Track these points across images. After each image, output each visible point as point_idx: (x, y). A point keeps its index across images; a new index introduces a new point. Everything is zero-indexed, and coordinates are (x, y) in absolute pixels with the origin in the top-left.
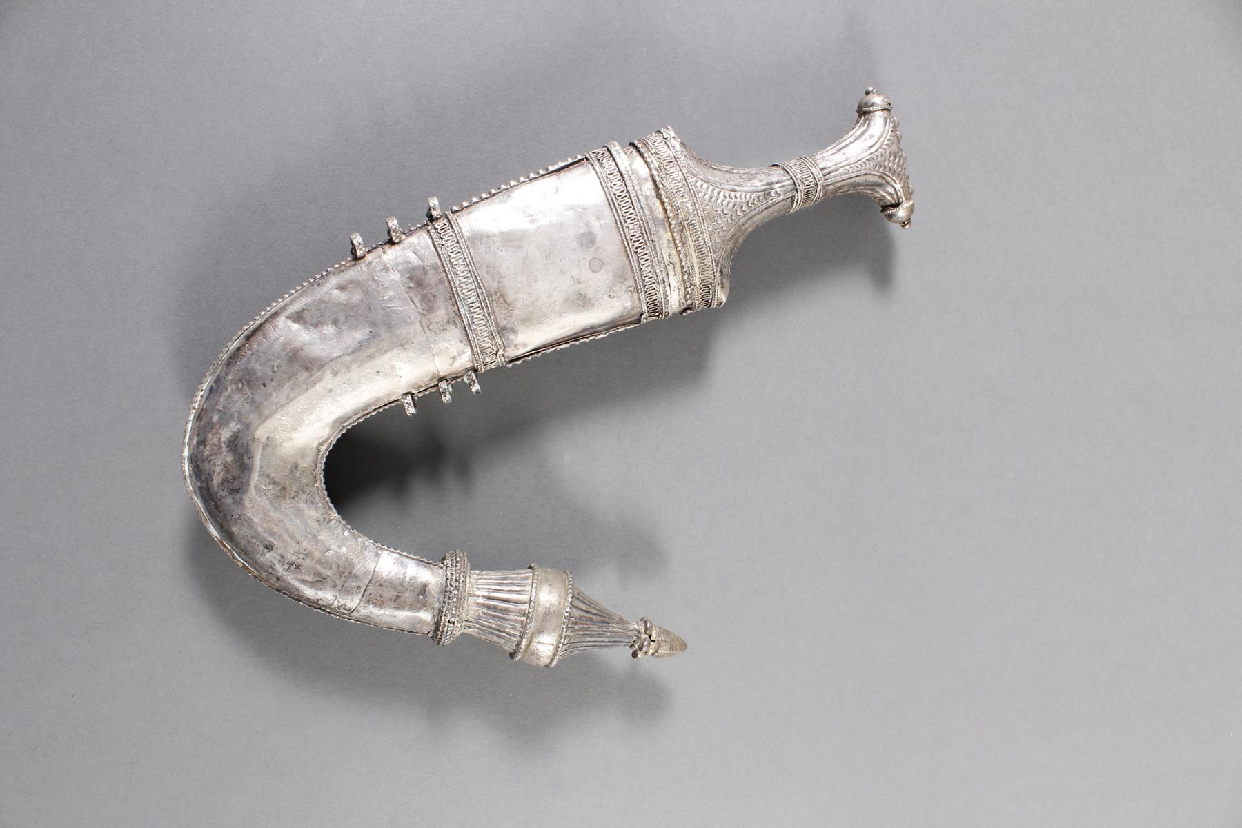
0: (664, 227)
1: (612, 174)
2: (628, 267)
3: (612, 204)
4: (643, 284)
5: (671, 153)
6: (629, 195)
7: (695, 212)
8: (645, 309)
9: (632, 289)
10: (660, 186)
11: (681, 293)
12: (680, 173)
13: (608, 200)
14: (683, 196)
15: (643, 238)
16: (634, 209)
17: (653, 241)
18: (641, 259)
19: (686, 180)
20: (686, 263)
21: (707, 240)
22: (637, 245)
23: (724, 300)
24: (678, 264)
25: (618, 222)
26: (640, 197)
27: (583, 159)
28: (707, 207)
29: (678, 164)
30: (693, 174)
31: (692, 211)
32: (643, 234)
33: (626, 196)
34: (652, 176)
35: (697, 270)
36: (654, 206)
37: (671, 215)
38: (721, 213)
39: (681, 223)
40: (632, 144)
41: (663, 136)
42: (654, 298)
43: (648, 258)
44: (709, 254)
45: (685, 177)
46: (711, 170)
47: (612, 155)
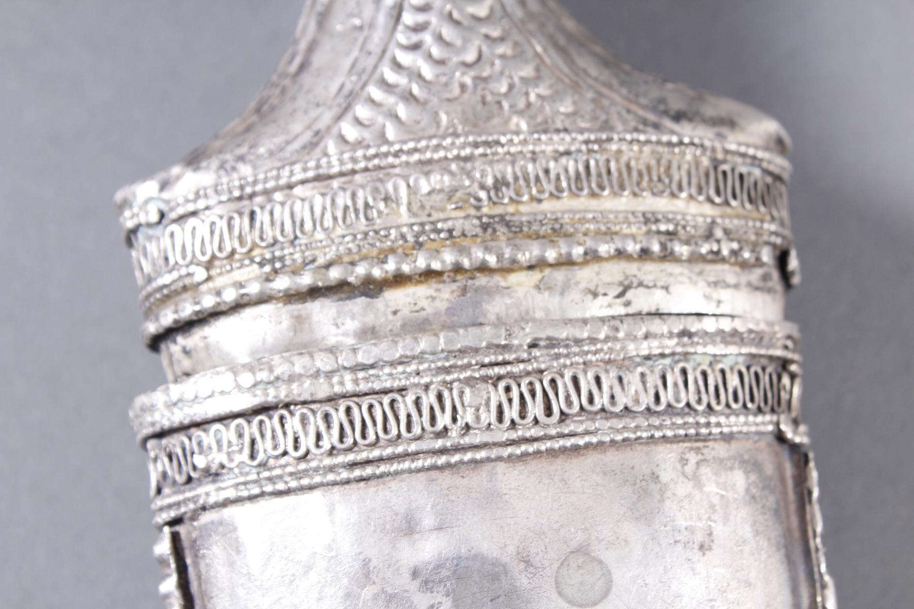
0: (490, 292)
1: (253, 442)
2: (612, 457)
3: (369, 471)
4: (681, 414)
5: (219, 210)
6: (344, 396)
7: (454, 167)
8: (765, 423)
9: (693, 458)
10: (335, 274)
11: (731, 279)
12: (298, 191)
13: (348, 482)
14: (386, 199)
15: (517, 378)
16: (402, 390)
17: (533, 345)
18: (591, 400)
19: (330, 177)
20: (633, 237)
21: (561, 142)
22: (536, 409)
23: (769, 127)
24: (632, 268)
25: (442, 460)
26: (362, 358)
27: (176, 539)
28: (444, 118)
29: (267, 193)
30: (311, 146)
31: (446, 178)
32: (500, 378)
33: (348, 410)
34: (292, 297)
35: (662, 204)
36: (405, 312)
37: (449, 258)
38: (472, 73)
39: (485, 227)
40: (156, 342)
41: (149, 225)
42: (733, 381)
43: (590, 375)
44: (614, 147)
45: (318, 178)
46: (307, 79)
47: (183, 428)
